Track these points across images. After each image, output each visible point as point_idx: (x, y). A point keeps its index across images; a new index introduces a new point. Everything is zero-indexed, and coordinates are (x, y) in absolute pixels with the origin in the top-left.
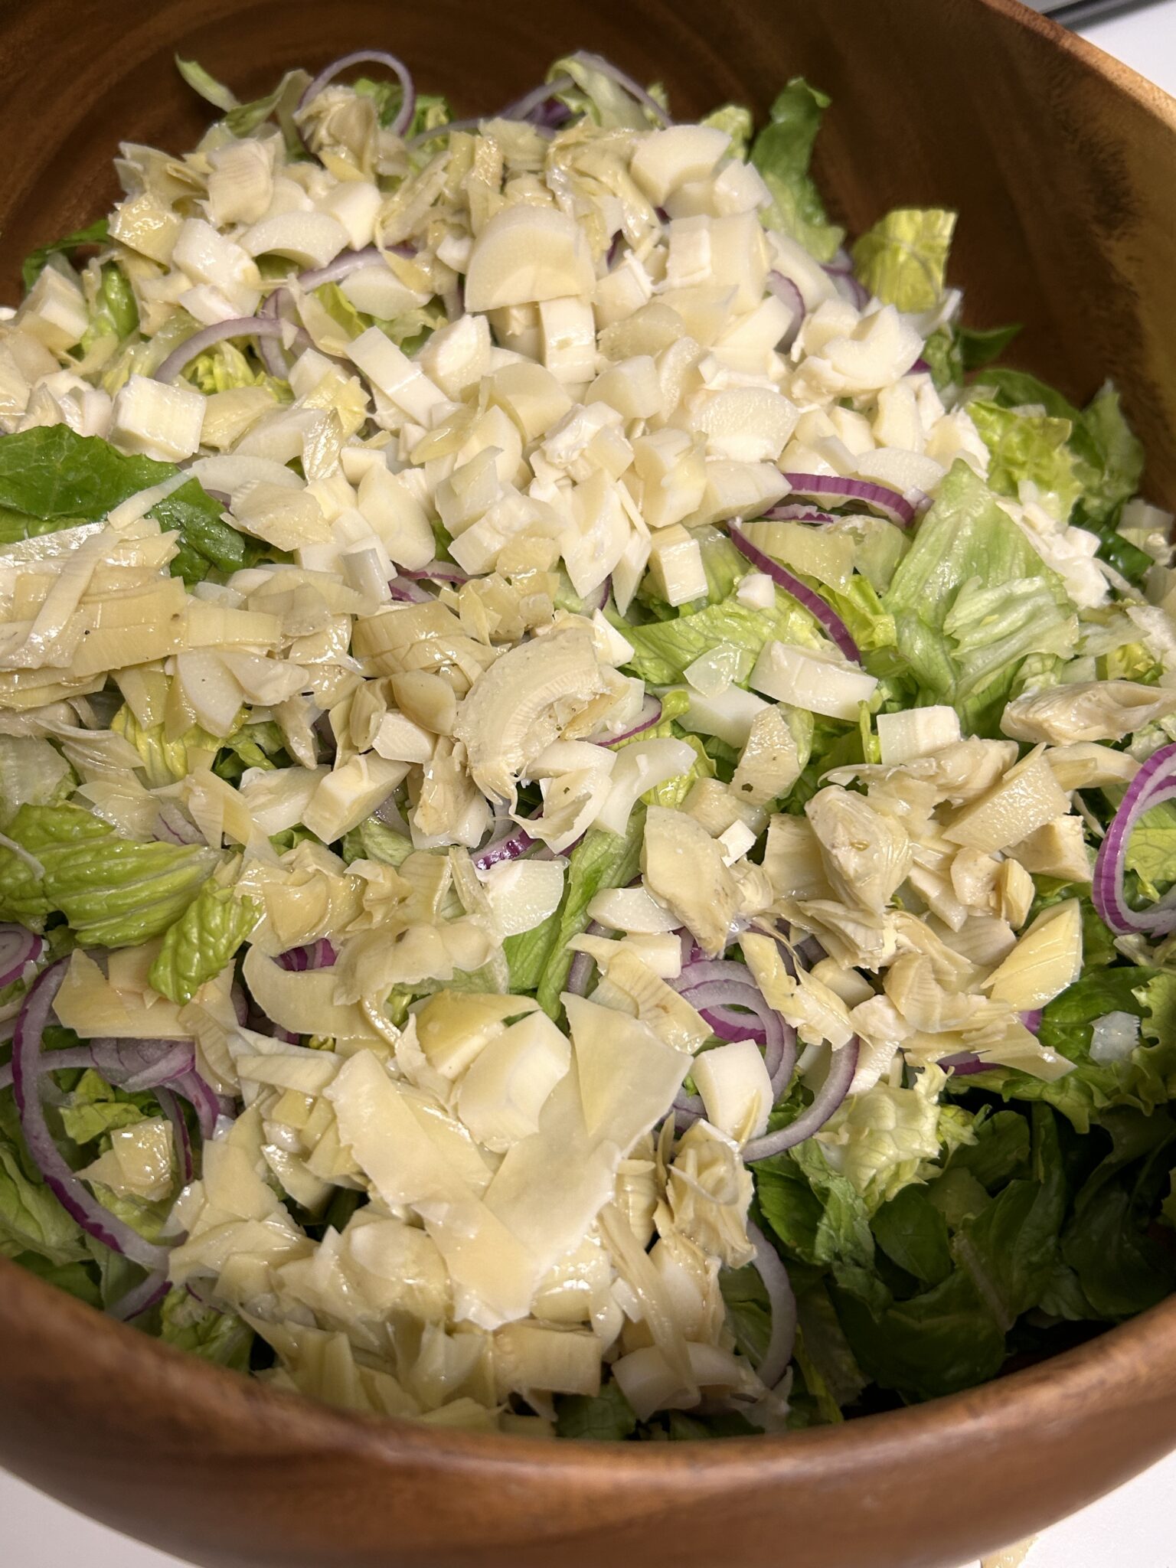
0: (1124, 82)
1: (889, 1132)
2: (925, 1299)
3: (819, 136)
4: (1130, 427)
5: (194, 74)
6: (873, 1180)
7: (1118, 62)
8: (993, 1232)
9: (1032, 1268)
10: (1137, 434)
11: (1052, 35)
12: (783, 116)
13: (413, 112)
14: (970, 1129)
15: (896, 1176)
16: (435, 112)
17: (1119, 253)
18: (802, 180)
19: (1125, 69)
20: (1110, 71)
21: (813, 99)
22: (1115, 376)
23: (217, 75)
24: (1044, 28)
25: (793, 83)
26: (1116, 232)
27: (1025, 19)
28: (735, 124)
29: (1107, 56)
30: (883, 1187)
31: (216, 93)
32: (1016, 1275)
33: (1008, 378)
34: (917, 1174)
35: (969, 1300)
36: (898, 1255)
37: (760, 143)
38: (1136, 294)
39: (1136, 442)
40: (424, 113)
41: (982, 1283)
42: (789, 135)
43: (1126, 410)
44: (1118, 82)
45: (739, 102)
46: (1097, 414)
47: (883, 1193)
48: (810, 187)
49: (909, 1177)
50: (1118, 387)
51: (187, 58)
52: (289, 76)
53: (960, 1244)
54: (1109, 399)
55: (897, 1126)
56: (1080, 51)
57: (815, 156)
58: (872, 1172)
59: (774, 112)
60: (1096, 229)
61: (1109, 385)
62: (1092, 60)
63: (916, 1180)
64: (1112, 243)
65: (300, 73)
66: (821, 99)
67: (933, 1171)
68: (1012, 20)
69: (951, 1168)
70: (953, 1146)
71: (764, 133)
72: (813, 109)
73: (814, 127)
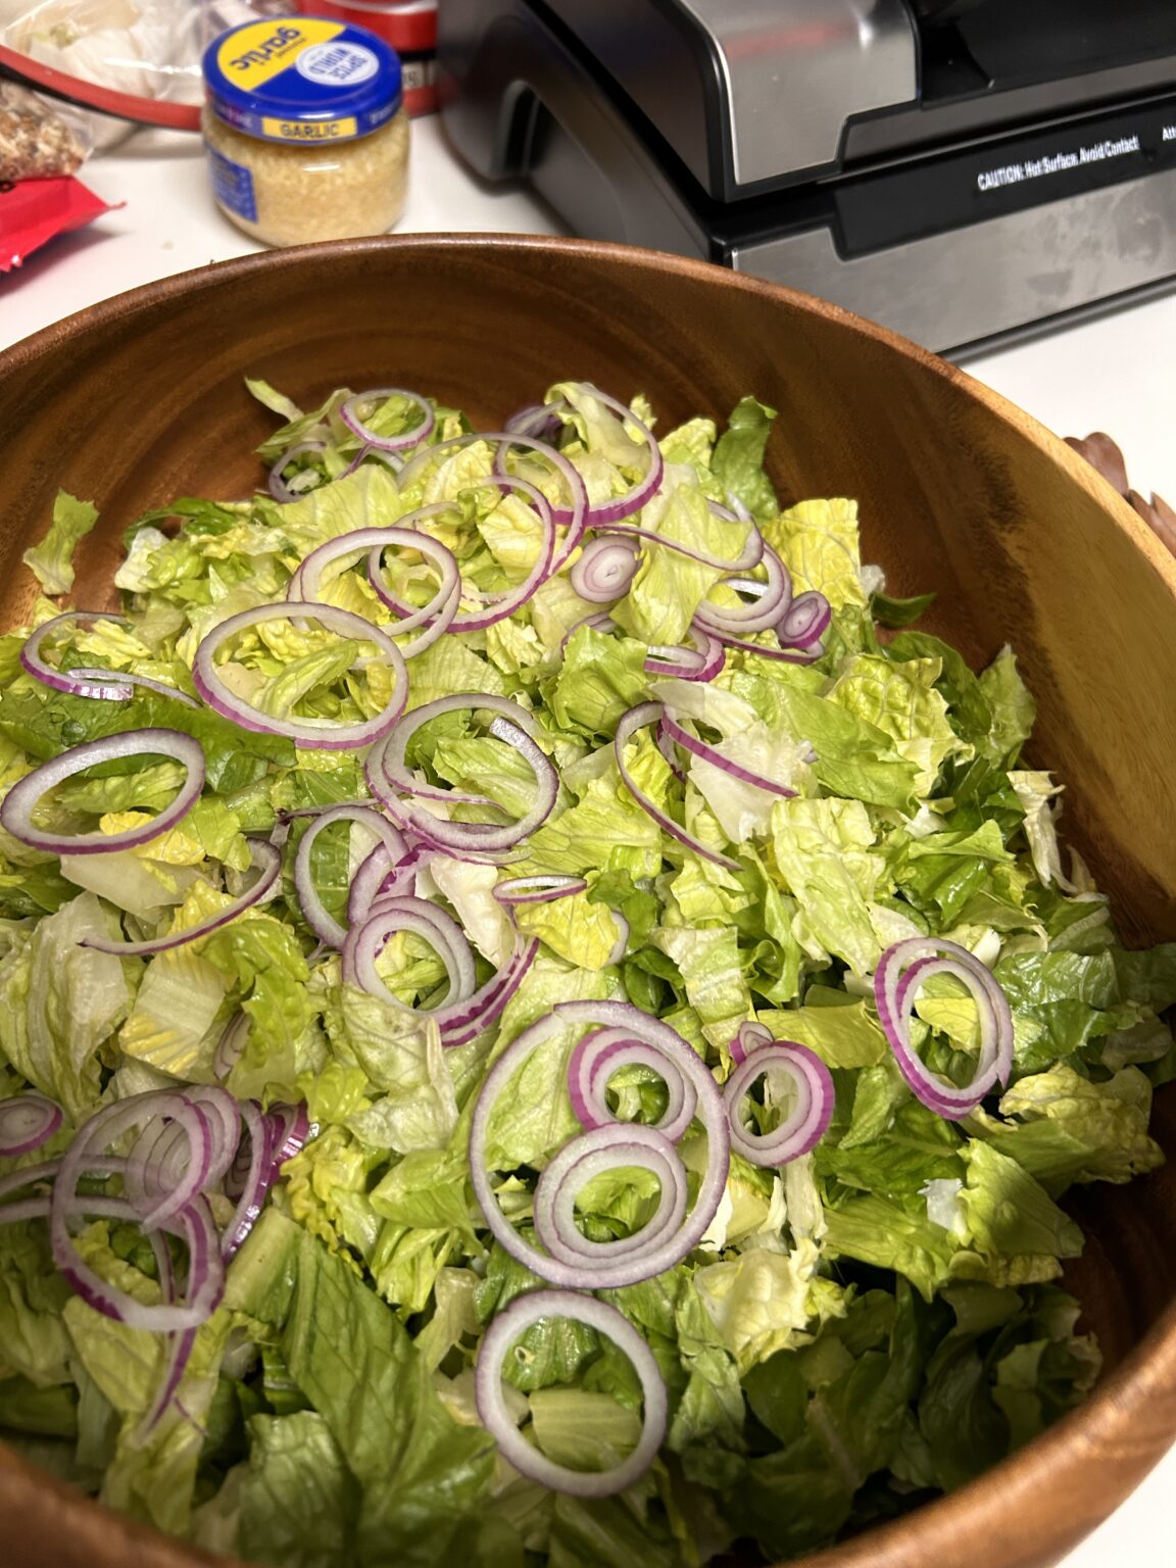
0: (1004, 412)
1: (763, 1303)
2: (775, 1458)
3: (770, 439)
4: (1024, 682)
5: (262, 391)
6: (749, 1344)
7: (999, 395)
8: (847, 1397)
9: (881, 1432)
10: (1031, 689)
11: (945, 373)
12: (738, 425)
13: (434, 421)
14: (842, 1303)
15: (771, 1340)
16: (451, 423)
17: (1011, 543)
18: (758, 472)
19: (1005, 401)
20: (992, 403)
21: (763, 412)
22: (1013, 641)
23: (280, 390)
24: (938, 366)
25: (744, 400)
26: (1007, 527)
27: (924, 360)
28: (700, 434)
29: (991, 390)
30: (758, 1348)
31: (278, 403)
32: (868, 1437)
33: (920, 639)
34: (788, 1341)
35: (816, 1460)
36: (764, 1416)
37: (720, 445)
38: (1025, 575)
39: (1030, 696)
40: (443, 421)
41: (834, 1443)
42: (744, 440)
43: (1021, 668)
44: (999, 412)
45: (704, 415)
46: (997, 671)
47: (758, 1355)
48: (764, 478)
49: (782, 1342)
50: (1014, 651)
51: (255, 378)
52: (337, 393)
53: (816, 1407)
54: (1007, 659)
55: (772, 1298)
56: (969, 386)
57: (767, 453)
58: (747, 1339)
59: (731, 421)
60: (992, 522)
61: (1008, 648)
62: (978, 394)
63: (787, 1346)
64: (1004, 534)
65: (345, 391)
66: (769, 412)
67: (804, 1339)
68: (913, 361)
69: (823, 1337)
70: (825, 1316)
71: (723, 437)
72: (763, 420)
73: (766, 432)
